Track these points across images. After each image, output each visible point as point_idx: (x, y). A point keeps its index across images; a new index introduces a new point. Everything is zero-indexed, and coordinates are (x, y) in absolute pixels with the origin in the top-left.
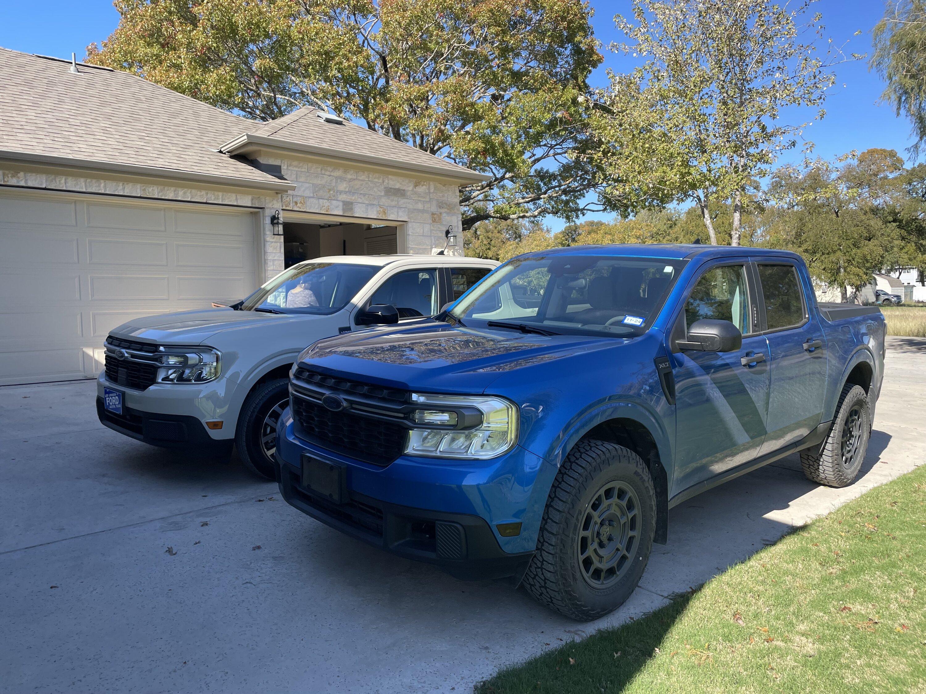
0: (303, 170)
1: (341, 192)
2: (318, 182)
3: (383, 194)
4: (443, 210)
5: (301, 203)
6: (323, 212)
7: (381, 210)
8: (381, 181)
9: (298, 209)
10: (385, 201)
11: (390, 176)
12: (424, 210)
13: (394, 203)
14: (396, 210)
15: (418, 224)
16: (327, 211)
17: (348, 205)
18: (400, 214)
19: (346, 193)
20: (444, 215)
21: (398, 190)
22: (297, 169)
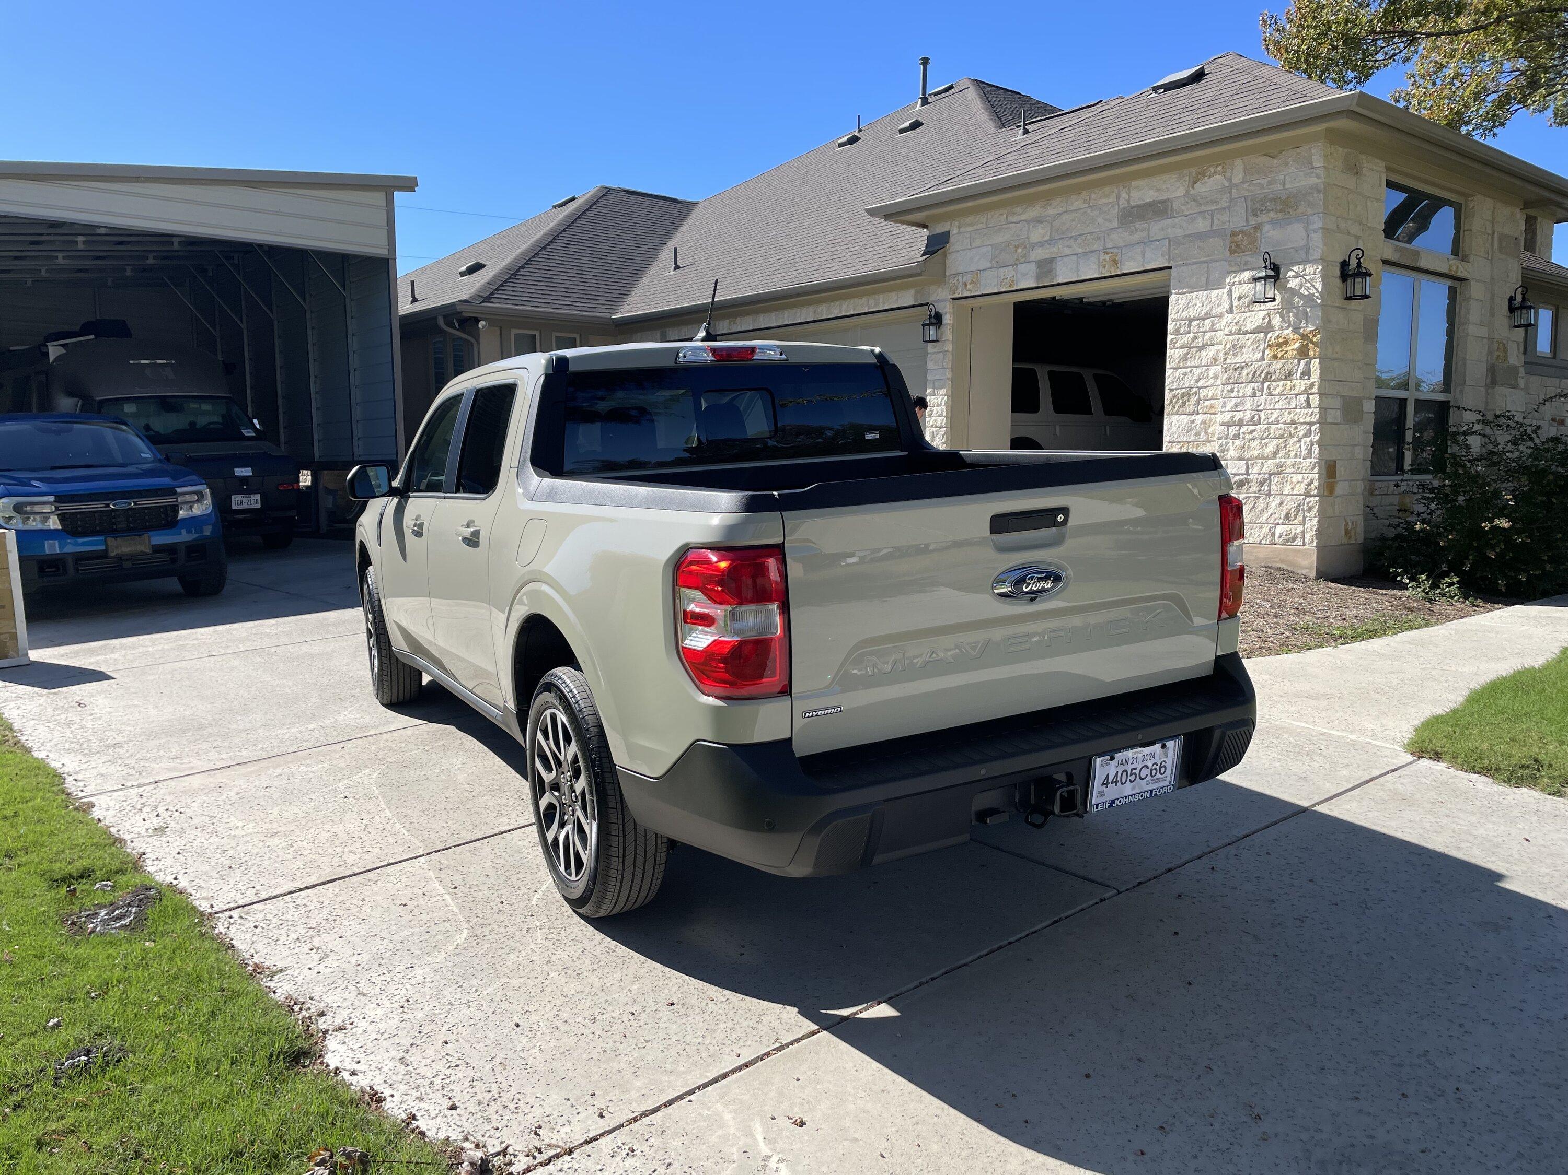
0: (980, 226)
1: (1034, 246)
2: (999, 239)
3: (1115, 224)
4: (1263, 218)
5: (972, 282)
6: (1004, 290)
7: (1107, 257)
8: (1112, 199)
9: (968, 294)
10: (1119, 238)
11: (1134, 183)
12: (1212, 230)
13: (1136, 237)
14: (1139, 249)
15: (1195, 266)
16: (1010, 286)
17: (1046, 266)
18: (1148, 255)
19: (1041, 244)
20: (1267, 227)
21: (1151, 205)
22: (970, 229)
